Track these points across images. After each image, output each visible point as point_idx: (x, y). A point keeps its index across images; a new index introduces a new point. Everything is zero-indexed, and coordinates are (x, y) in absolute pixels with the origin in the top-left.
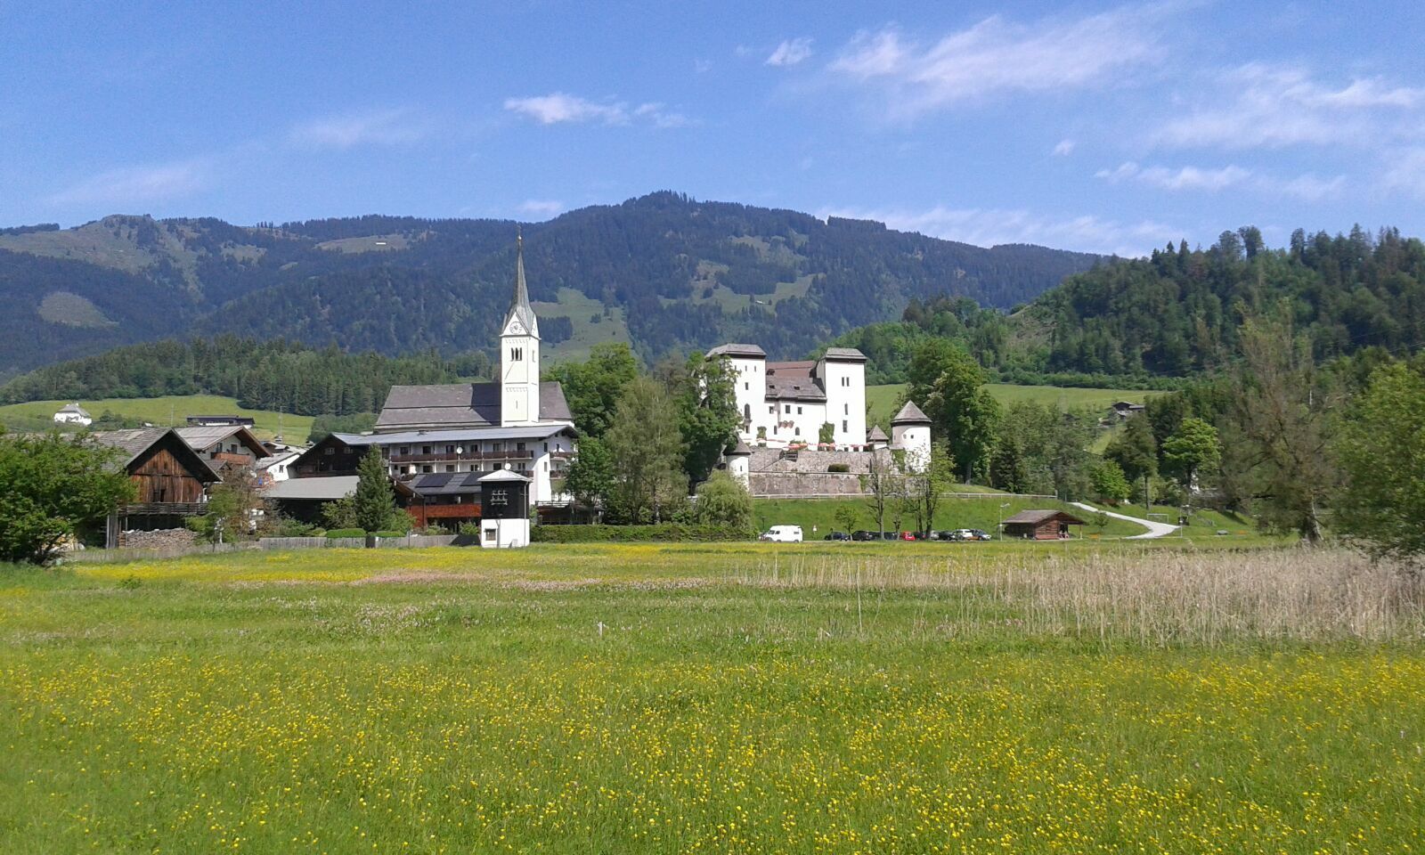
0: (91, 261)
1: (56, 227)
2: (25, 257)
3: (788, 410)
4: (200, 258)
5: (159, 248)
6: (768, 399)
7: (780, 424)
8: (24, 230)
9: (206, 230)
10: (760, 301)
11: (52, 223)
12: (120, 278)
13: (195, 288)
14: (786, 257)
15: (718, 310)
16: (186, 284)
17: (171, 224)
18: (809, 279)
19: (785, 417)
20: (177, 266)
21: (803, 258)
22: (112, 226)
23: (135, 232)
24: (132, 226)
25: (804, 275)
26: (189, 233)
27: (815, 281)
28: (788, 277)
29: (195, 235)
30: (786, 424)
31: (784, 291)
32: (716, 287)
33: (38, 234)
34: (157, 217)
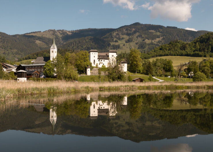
0: (46, 37)
1: (41, 32)
2: (36, 36)
3: (102, 61)
4: (62, 36)
6: (98, 59)
7: (100, 63)
10: (153, 41)
11: (40, 31)
14: (158, 34)
15: (145, 43)
16: (60, 40)
17: (58, 31)
18: (162, 38)
19: (101, 62)
20: (59, 37)
21: (161, 34)
22: (49, 31)
23: (52, 32)
25: (161, 37)
26: (61, 32)
27: (163, 38)
28: (158, 37)
30: (101, 63)
31: (158, 39)
32: (145, 39)
33: (38, 33)
34: (56, 30)
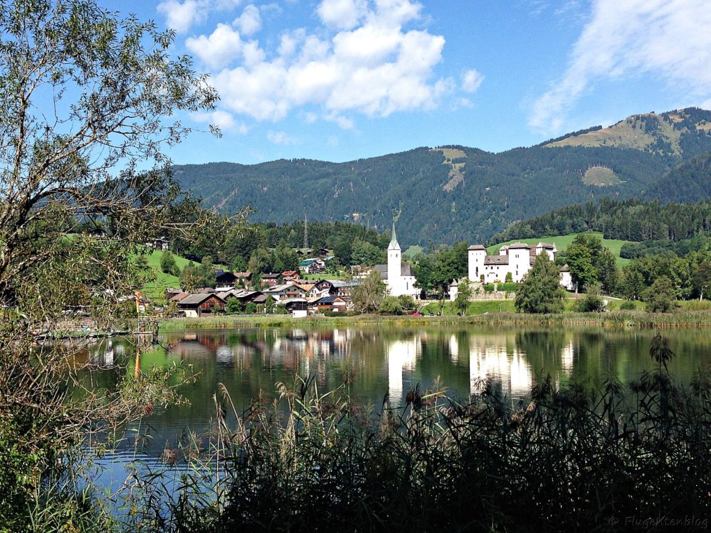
0: (617, 146)
2: (580, 148)
3: (492, 268)
4: (682, 134)
5: (658, 132)
6: (485, 265)
7: (490, 273)
8: (582, 132)
9: (687, 116)
11: (599, 125)
12: (632, 154)
13: (678, 153)
16: (673, 152)
17: (665, 116)
20: (668, 141)
22: (631, 122)
23: (644, 124)
24: (642, 121)
29: (680, 120)
34: (658, 112)
